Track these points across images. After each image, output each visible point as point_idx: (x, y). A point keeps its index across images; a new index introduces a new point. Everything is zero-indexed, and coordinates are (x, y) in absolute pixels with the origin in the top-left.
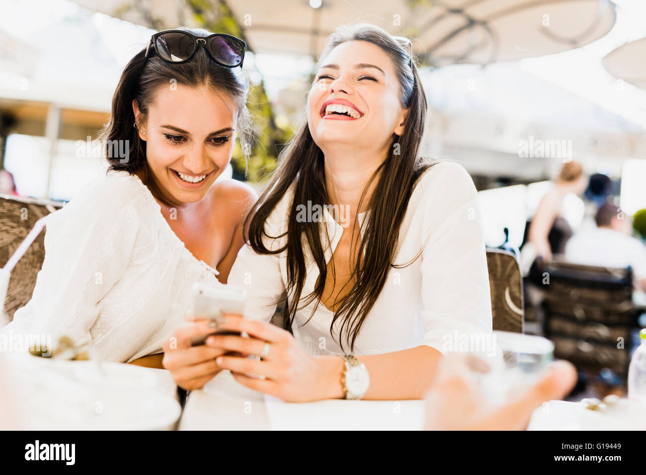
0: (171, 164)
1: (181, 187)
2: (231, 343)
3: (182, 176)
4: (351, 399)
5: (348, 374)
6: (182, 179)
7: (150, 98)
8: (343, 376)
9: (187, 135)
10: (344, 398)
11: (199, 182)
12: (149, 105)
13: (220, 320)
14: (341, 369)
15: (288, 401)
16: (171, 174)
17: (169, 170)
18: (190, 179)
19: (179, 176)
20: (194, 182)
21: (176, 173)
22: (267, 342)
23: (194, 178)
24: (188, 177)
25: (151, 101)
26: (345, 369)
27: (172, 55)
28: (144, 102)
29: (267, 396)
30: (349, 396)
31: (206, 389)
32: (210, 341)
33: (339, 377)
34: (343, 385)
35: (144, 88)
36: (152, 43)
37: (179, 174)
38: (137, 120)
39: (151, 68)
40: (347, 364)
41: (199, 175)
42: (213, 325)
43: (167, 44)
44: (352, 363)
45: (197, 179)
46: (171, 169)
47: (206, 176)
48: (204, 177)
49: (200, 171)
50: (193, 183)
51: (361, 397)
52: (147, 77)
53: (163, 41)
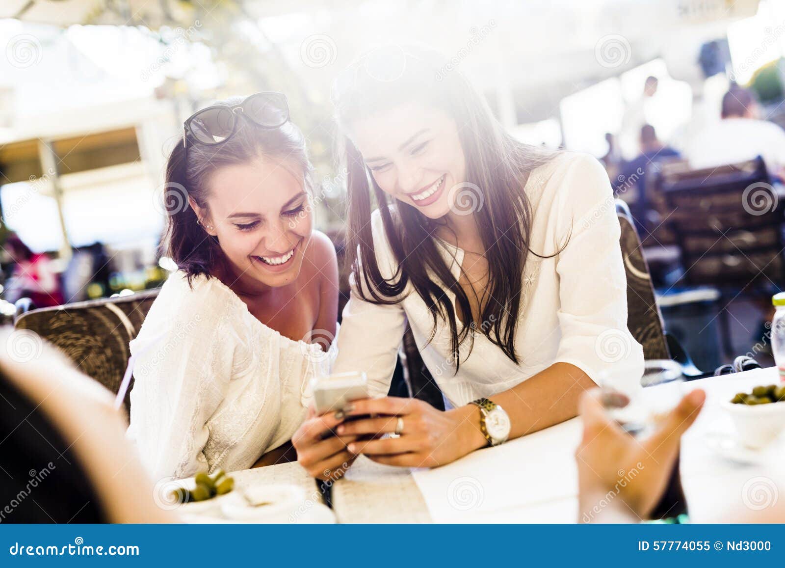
0: (253, 251)
1: (270, 272)
2: (364, 427)
3: (268, 261)
4: (497, 445)
5: (487, 420)
6: (268, 264)
7: (206, 190)
8: (482, 424)
9: (259, 216)
10: (489, 445)
11: (288, 260)
12: (207, 199)
13: (346, 409)
14: (478, 417)
15: (433, 467)
16: (255, 262)
17: (252, 259)
18: (278, 261)
19: (264, 261)
20: (283, 262)
21: (260, 260)
22: (399, 416)
23: (281, 259)
24: (275, 259)
25: (208, 193)
26: (482, 416)
27: (214, 136)
28: (201, 197)
29: (411, 469)
30: (494, 442)
31: (347, 477)
32: (340, 430)
33: (479, 425)
34: (485, 433)
35: (196, 181)
36: (187, 131)
37: (264, 259)
38: (199, 217)
39: (196, 158)
40: (482, 410)
41: (286, 253)
42: (340, 415)
43: (205, 125)
44: (488, 408)
45: (285, 259)
46: (253, 256)
47: (294, 250)
48: (292, 253)
49: (285, 249)
50: (282, 264)
51: (506, 439)
52: (194, 169)
53: (200, 123)
